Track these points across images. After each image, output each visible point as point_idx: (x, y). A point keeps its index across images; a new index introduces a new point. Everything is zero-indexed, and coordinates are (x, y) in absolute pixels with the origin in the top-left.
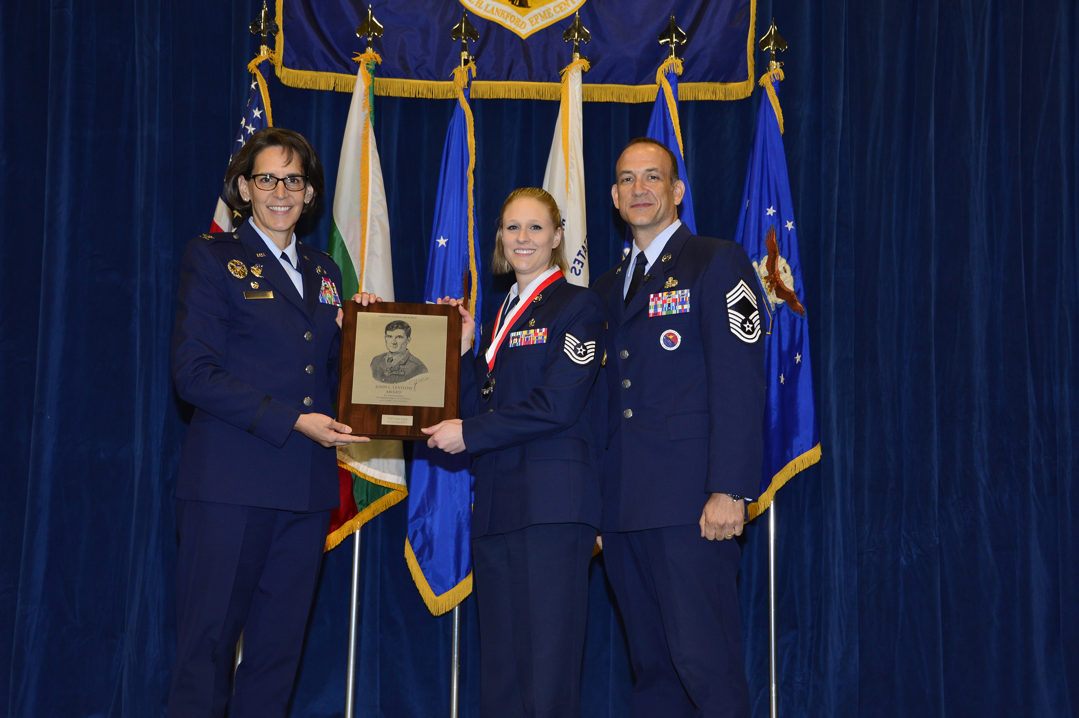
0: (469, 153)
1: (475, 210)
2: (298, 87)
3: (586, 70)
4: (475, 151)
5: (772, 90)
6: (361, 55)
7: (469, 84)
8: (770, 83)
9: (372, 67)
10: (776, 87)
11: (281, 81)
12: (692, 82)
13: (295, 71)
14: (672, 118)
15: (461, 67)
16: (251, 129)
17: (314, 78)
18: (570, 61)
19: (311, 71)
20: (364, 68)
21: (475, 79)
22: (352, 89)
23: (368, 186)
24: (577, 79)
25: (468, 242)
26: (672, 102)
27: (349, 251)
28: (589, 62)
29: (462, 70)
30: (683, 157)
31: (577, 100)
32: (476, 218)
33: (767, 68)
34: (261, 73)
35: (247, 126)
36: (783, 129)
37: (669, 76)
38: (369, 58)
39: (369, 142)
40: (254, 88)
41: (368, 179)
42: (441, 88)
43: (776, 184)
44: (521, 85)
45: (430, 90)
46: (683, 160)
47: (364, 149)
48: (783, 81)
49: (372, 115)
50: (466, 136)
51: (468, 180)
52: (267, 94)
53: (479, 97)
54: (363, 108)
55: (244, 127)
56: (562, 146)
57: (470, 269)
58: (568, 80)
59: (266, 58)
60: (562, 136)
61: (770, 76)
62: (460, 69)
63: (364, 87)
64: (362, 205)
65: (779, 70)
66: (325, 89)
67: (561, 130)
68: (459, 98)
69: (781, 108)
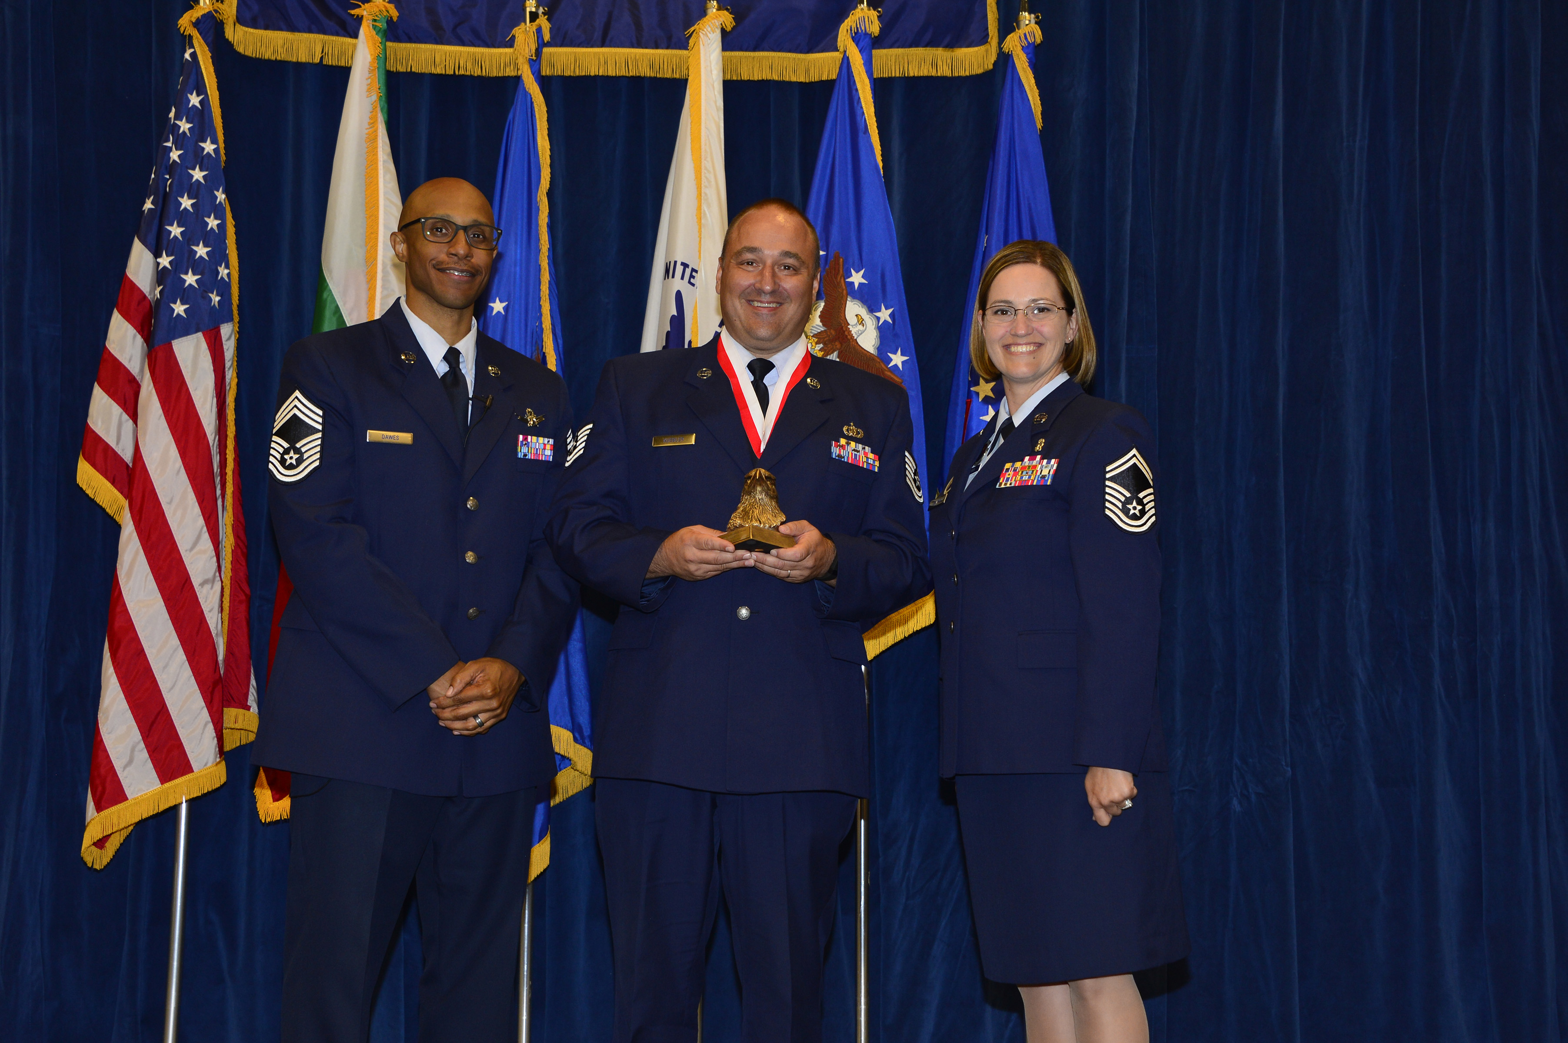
0: (541, 164)
3: (729, 29)
5: (1023, 59)
6: (364, 4)
7: (538, 52)
8: (1020, 48)
9: (382, 25)
10: (1029, 53)
11: (235, 47)
12: (898, 47)
13: (257, 31)
14: (863, 105)
15: (526, 24)
16: (184, 126)
17: (288, 44)
18: (703, 13)
19: (283, 32)
20: (369, 26)
21: (549, 44)
22: (349, 61)
23: (378, 217)
24: (714, 43)
25: (540, 306)
26: (863, 81)
28: (733, 16)
29: (528, 29)
30: (882, 168)
31: (714, 77)
32: (553, 269)
33: (1015, 24)
34: (200, 34)
35: (176, 120)
36: (1041, 121)
37: (857, 37)
38: (377, 10)
39: (379, 147)
40: (189, 59)
41: (378, 207)
42: (495, 60)
43: (1030, 209)
44: (624, 54)
45: (477, 62)
46: (882, 173)
47: (370, 158)
48: (1039, 44)
49: (382, 103)
50: (535, 136)
51: (538, 207)
52: (212, 69)
53: (555, 74)
54: (367, 92)
55: (174, 122)
56: (691, 152)
57: (544, 351)
58: (699, 44)
59: (207, 11)
60: (691, 135)
61: (1020, 37)
62: (524, 27)
63: (369, 58)
64: (369, 248)
65: (1033, 27)
66: (307, 61)
67: (689, 126)
68: (523, 75)
69: (1038, 89)
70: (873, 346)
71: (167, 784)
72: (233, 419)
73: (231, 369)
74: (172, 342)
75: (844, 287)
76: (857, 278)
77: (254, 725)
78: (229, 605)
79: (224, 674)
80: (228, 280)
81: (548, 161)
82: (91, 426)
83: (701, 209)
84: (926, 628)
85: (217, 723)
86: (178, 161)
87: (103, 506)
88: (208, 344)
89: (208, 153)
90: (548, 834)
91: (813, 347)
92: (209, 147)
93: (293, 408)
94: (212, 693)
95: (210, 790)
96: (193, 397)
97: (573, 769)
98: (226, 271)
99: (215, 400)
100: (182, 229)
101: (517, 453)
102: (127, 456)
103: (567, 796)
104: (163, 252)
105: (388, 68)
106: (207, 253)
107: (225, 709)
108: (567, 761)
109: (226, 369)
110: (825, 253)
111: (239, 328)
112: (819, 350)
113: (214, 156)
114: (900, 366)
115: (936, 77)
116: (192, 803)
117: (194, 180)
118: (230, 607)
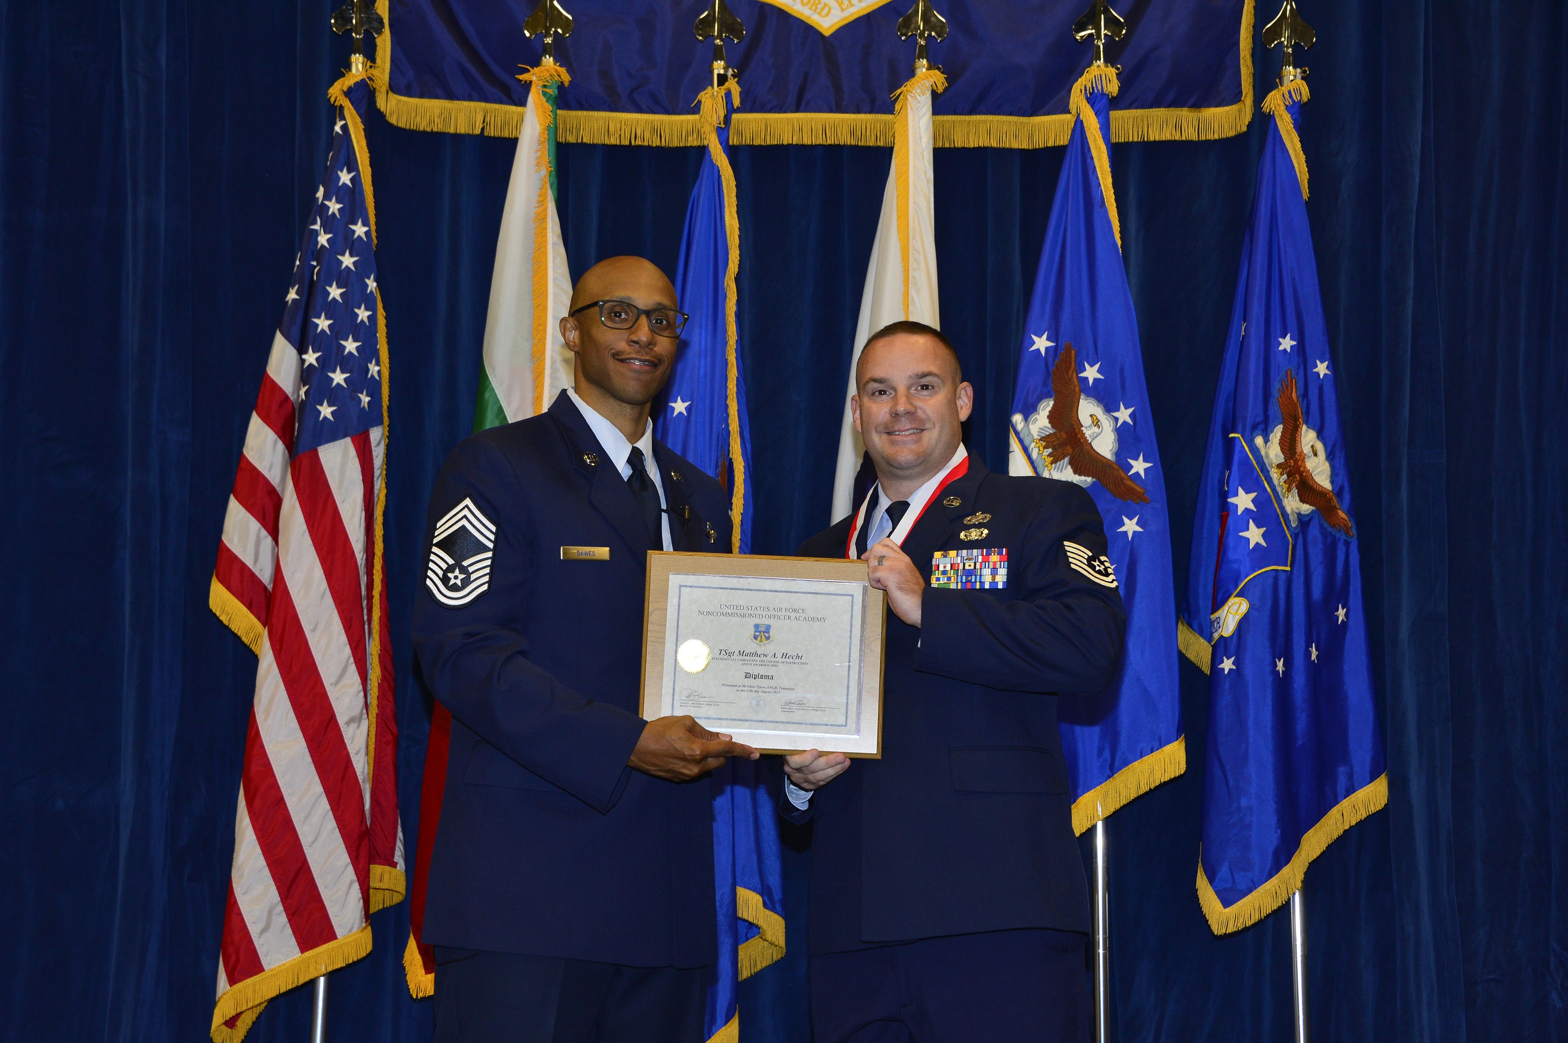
0: (729, 245)
1: (739, 349)
2: (418, 129)
3: (940, 90)
5: (1287, 120)
6: (533, 68)
7: (727, 119)
8: (1283, 108)
9: (553, 91)
10: (1294, 114)
11: (387, 118)
12: (1137, 108)
13: (412, 99)
14: (1099, 175)
15: (713, 88)
16: (334, 207)
17: (445, 112)
18: (911, 74)
19: (440, 101)
20: (538, 93)
21: (738, 110)
22: (515, 132)
23: (547, 307)
24: (924, 106)
25: (727, 406)
26: (1099, 146)
28: (946, 76)
29: (715, 93)
30: (1121, 247)
31: (924, 145)
32: (741, 364)
33: (1277, 80)
34: (352, 104)
35: (326, 200)
36: (1308, 191)
37: (1094, 98)
38: (548, 75)
39: (548, 227)
40: (340, 132)
41: (547, 295)
42: (676, 128)
43: (1295, 292)
44: (821, 119)
45: (656, 131)
46: (1121, 252)
47: (539, 240)
48: (1306, 102)
49: (552, 178)
51: (726, 294)
52: (364, 143)
53: (745, 143)
54: (536, 166)
55: (322, 202)
56: (896, 229)
57: (731, 456)
58: (907, 108)
59: (361, 78)
60: (897, 211)
61: (1283, 94)
62: (712, 92)
63: (538, 128)
64: (536, 341)
65: (1299, 83)
66: (467, 132)
67: (895, 201)
68: (709, 145)
69: (1304, 153)
70: (1110, 451)
71: (308, 952)
72: (382, 536)
73: (380, 479)
74: (318, 448)
75: (1077, 383)
76: (1091, 373)
77: (401, 886)
78: (374, 746)
79: (370, 826)
80: (378, 379)
81: (737, 242)
82: (226, 543)
84: (1175, 779)
85: (363, 882)
86: (327, 246)
87: (239, 634)
88: (357, 450)
89: (359, 236)
90: (737, 1016)
91: (1040, 452)
92: (360, 230)
93: (462, 519)
94: (358, 847)
95: (355, 959)
96: (340, 510)
97: (761, 938)
98: (377, 368)
99: (363, 513)
100: (330, 322)
102: (265, 575)
103: (756, 970)
104: (308, 348)
105: (558, 139)
106: (357, 348)
107: (371, 865)
108: (754, 930)
109: (375, 479)
110: (1054, 344)
111: (389, 432)
112: (1048, 456)
113: (365, 239)
114: (1142, 474)
115: (1180, 141)
116: (332, 977)
117: (343, 266)
118: (375, 749)
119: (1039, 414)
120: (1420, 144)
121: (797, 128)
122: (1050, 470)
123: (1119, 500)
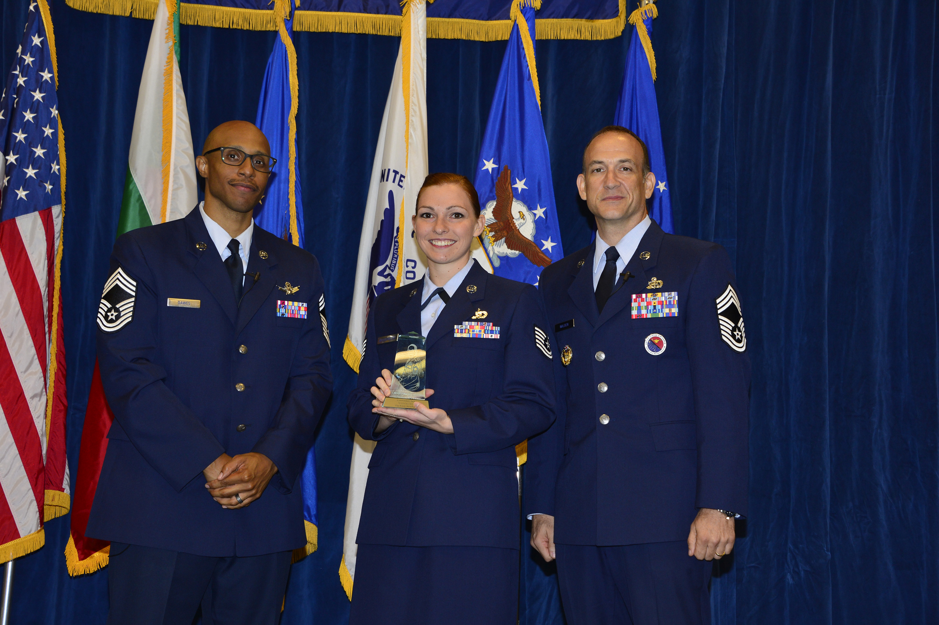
1: (297, 162)
2: (87, 11)
3: (432, 1)
4: (298, 94)
5: (644, 29)
7: (291, 14)
8: (641, 21)
10: (648, 25)
11: (66, 3)
12: (553, 18)
14: (528, 60)
16: (29, 60)
17: (106, 0)
21: (299, 9)
22: (152, 16)
23: (172, 131)
24: (421, 11)
25: (288, 199)
26: (528, 41)
27: (148, 208)
30: (541, 106)
31: (420, 36)
32: (298, 172)
33: (638, 3)
35: (22, 55)
36: (655, 74)
37: (525, 10)
39: (173, 79)
40: (33, 10)
41: (172, 123)
42: (260, 19)
44: (354, 17)
45: (246, 20)
46: (540, 109)
47: (167, 87)
48: (655, 18)
49: (176, 47)
50: (288, 75)
51: (289, 127)
52: (50, 18)
53: (303, 30)
54: (166, 39)
55: (20, 56)
56: (402, 90)
57: (290, 231)
58: (410, 12)
60: (402, 78)
61: (642, 13)
63: (167, 14)
64: (164, 153)
65: (651, 6)
66: (120, 14)
67: (401, 71)
68: (280, 31)
69: (654, 50)
70: (531, 235)
73: (59, 239)
74: (16, 218)
75: (511, 191)
76: (520, 185)
77: (67, 503)
78: (51, 413)
79: (46, 464)
80: (58, 174)
81: (297, 94)
83: (408, 132)
85: (40, 501)
86: (23, 85)
88: (42, 220)
89: (46, 80)
91: (487, 234)
92: (46, 76)
93: (116, 280)
94: (37, 478)
95: (32, 551)
96: (30, 259)
98: (57, 167)
99: (46, 261)
100: (25, 135)
101: (276, 313)
104: (10, 151)
105: (181, 22)
106: (44, 153)
107: (46, 491)
109: (55, 239)
110: (497, 166)
111: (65, 209)
112: (492, 237)
113: (50, 82)
114: (550, 250)
115: (580, 40)
116: (17, 561)
117: (35, 99)
118: (52, 415)
119: (487, 210)
120: (726, 48)
121: (338, 22)
122: (493, 246)
123: (535, 265)
